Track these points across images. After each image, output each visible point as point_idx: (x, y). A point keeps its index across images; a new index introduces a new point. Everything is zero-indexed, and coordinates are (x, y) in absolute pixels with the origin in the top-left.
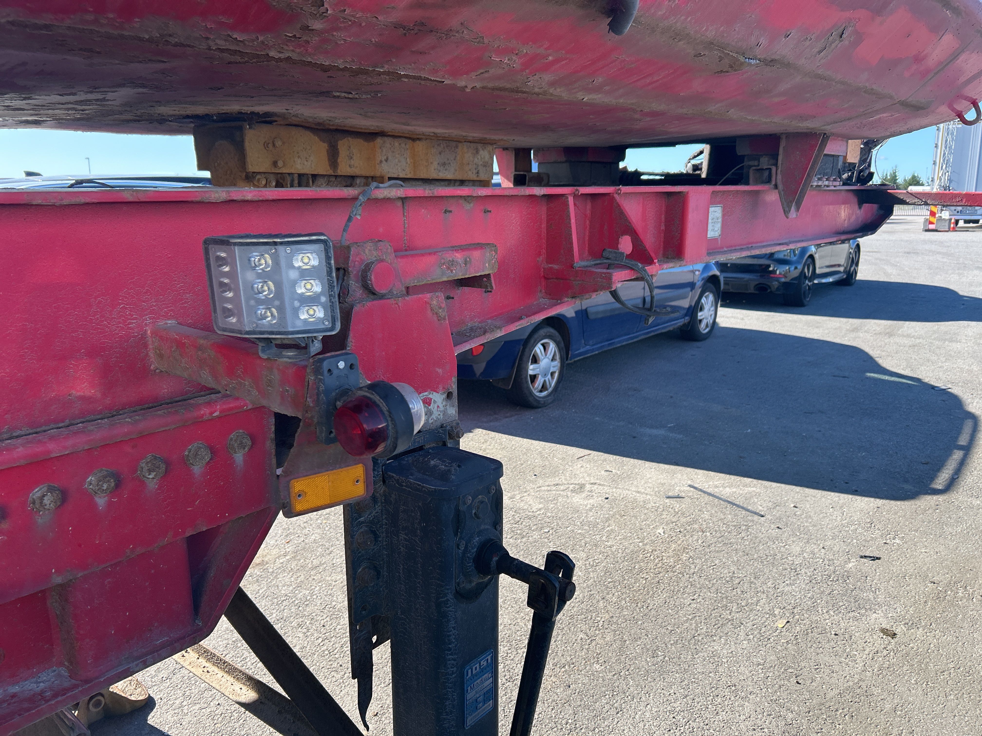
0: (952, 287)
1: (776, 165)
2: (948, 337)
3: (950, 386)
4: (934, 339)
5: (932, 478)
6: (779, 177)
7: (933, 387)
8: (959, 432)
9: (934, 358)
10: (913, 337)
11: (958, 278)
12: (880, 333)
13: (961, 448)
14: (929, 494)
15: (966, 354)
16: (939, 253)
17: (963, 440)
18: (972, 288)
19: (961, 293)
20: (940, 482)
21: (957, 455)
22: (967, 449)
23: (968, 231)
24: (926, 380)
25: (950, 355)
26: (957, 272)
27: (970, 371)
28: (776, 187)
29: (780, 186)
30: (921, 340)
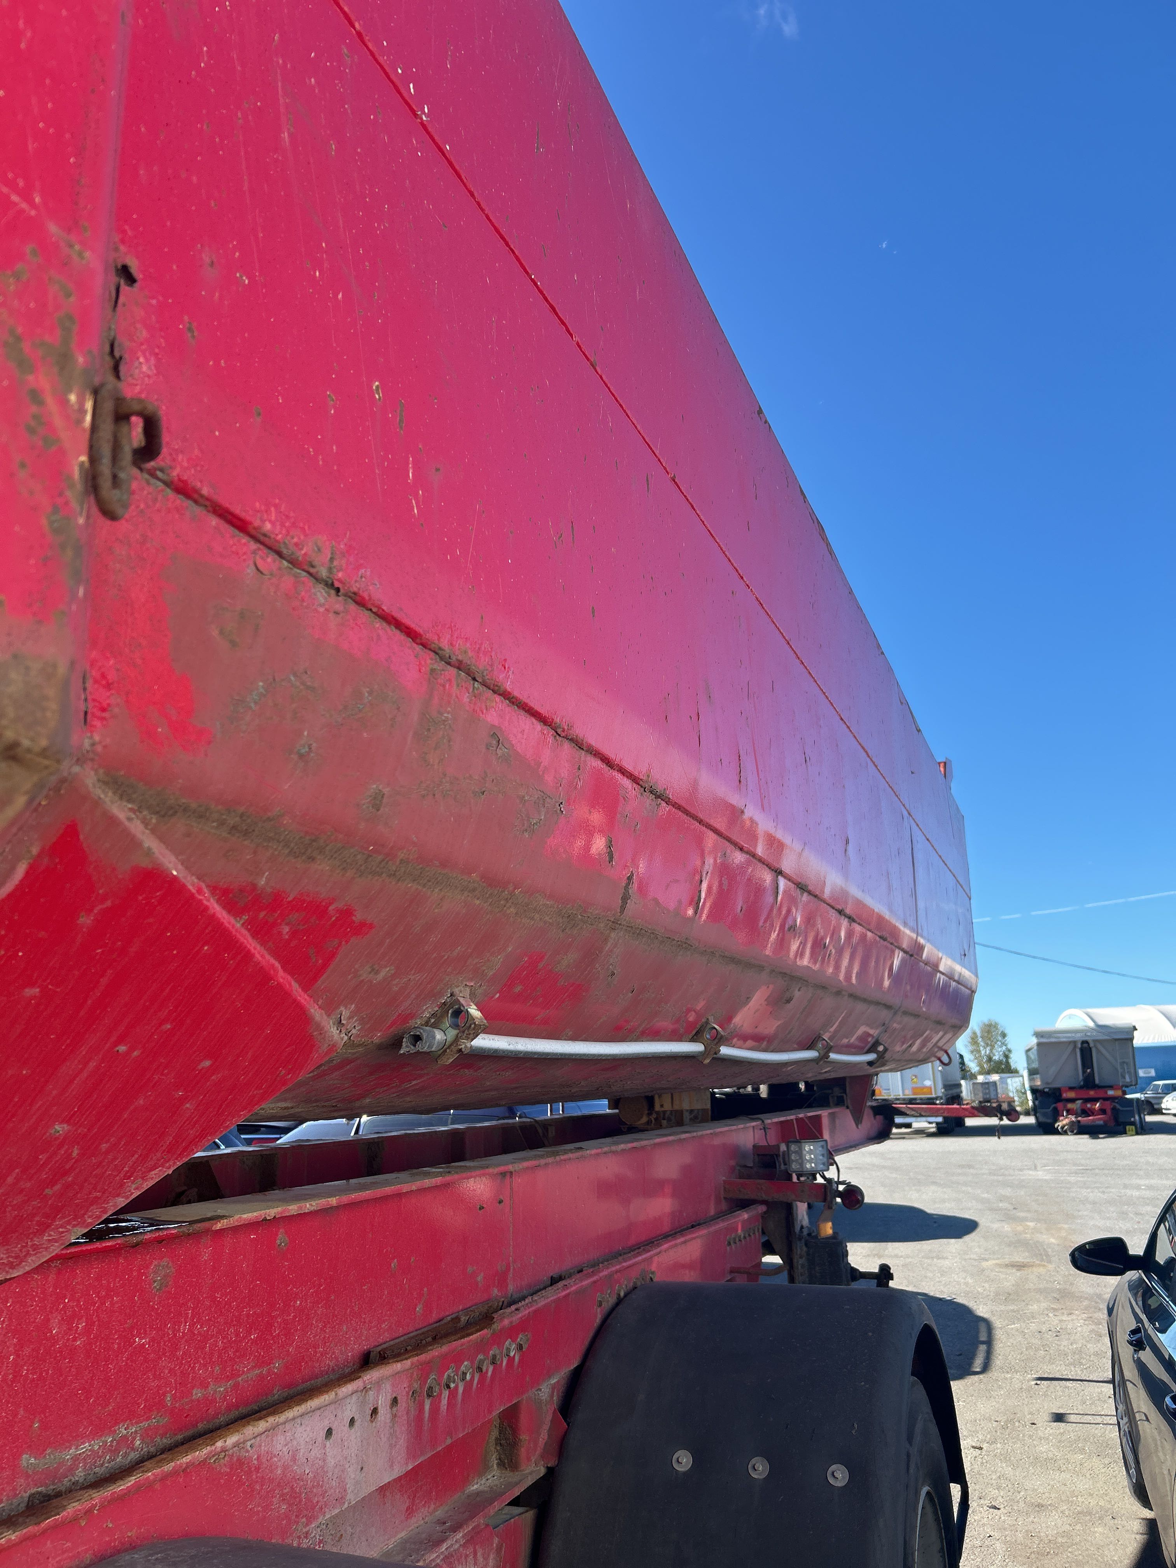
0: (916, 1205)
1: (845, 1092)
2: (934, 1255)
3: (954, 1296)
4: (923, 1257)
5: (970, 1363)
6: (849, 1101)
7: (940, 1299)
8: (977, 1332)
9: (930, 1275)
10: (901, 1257)
11: (917, 1195)
12: (868, 1255)
13: (983, 1343)
14: (971, 1375)
15: (957, 1269)
16: (884, 1167)
17: (983, 1337)
18: (937, 1206)
19: (929, 1211)
20: (977, 1365)
21: (983, 1348)
22: (989, 1343)
23: (904, 1138)
24: (932, 1294)
25: (943, 1271)
26: (913, 1188)
27: (966, 1284)
28: (848, 1107)
29: (850, 1107)
30: (910, 1260)
